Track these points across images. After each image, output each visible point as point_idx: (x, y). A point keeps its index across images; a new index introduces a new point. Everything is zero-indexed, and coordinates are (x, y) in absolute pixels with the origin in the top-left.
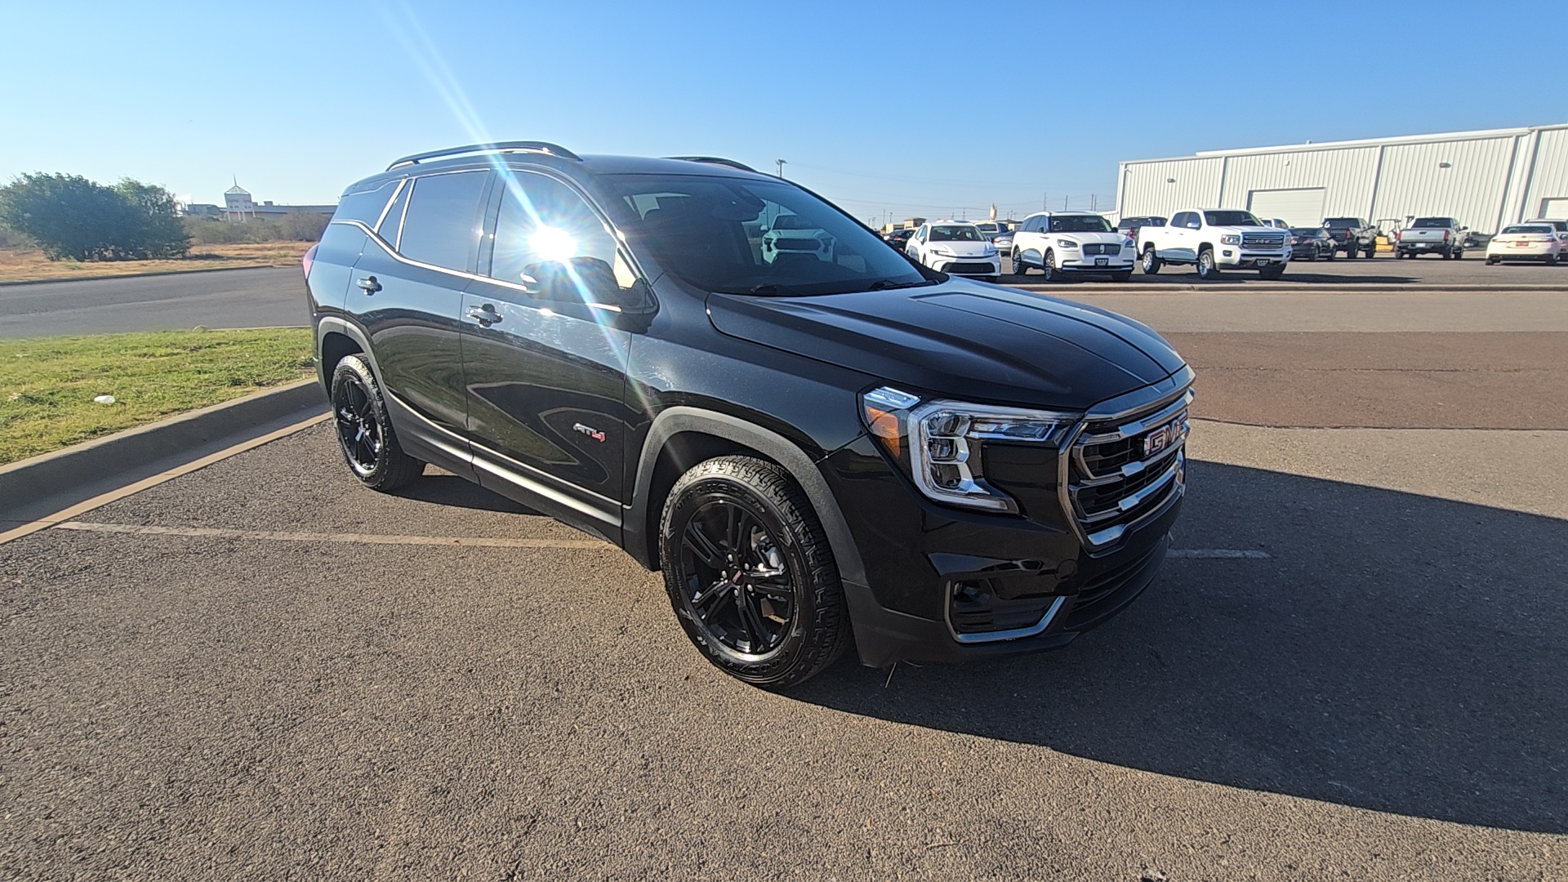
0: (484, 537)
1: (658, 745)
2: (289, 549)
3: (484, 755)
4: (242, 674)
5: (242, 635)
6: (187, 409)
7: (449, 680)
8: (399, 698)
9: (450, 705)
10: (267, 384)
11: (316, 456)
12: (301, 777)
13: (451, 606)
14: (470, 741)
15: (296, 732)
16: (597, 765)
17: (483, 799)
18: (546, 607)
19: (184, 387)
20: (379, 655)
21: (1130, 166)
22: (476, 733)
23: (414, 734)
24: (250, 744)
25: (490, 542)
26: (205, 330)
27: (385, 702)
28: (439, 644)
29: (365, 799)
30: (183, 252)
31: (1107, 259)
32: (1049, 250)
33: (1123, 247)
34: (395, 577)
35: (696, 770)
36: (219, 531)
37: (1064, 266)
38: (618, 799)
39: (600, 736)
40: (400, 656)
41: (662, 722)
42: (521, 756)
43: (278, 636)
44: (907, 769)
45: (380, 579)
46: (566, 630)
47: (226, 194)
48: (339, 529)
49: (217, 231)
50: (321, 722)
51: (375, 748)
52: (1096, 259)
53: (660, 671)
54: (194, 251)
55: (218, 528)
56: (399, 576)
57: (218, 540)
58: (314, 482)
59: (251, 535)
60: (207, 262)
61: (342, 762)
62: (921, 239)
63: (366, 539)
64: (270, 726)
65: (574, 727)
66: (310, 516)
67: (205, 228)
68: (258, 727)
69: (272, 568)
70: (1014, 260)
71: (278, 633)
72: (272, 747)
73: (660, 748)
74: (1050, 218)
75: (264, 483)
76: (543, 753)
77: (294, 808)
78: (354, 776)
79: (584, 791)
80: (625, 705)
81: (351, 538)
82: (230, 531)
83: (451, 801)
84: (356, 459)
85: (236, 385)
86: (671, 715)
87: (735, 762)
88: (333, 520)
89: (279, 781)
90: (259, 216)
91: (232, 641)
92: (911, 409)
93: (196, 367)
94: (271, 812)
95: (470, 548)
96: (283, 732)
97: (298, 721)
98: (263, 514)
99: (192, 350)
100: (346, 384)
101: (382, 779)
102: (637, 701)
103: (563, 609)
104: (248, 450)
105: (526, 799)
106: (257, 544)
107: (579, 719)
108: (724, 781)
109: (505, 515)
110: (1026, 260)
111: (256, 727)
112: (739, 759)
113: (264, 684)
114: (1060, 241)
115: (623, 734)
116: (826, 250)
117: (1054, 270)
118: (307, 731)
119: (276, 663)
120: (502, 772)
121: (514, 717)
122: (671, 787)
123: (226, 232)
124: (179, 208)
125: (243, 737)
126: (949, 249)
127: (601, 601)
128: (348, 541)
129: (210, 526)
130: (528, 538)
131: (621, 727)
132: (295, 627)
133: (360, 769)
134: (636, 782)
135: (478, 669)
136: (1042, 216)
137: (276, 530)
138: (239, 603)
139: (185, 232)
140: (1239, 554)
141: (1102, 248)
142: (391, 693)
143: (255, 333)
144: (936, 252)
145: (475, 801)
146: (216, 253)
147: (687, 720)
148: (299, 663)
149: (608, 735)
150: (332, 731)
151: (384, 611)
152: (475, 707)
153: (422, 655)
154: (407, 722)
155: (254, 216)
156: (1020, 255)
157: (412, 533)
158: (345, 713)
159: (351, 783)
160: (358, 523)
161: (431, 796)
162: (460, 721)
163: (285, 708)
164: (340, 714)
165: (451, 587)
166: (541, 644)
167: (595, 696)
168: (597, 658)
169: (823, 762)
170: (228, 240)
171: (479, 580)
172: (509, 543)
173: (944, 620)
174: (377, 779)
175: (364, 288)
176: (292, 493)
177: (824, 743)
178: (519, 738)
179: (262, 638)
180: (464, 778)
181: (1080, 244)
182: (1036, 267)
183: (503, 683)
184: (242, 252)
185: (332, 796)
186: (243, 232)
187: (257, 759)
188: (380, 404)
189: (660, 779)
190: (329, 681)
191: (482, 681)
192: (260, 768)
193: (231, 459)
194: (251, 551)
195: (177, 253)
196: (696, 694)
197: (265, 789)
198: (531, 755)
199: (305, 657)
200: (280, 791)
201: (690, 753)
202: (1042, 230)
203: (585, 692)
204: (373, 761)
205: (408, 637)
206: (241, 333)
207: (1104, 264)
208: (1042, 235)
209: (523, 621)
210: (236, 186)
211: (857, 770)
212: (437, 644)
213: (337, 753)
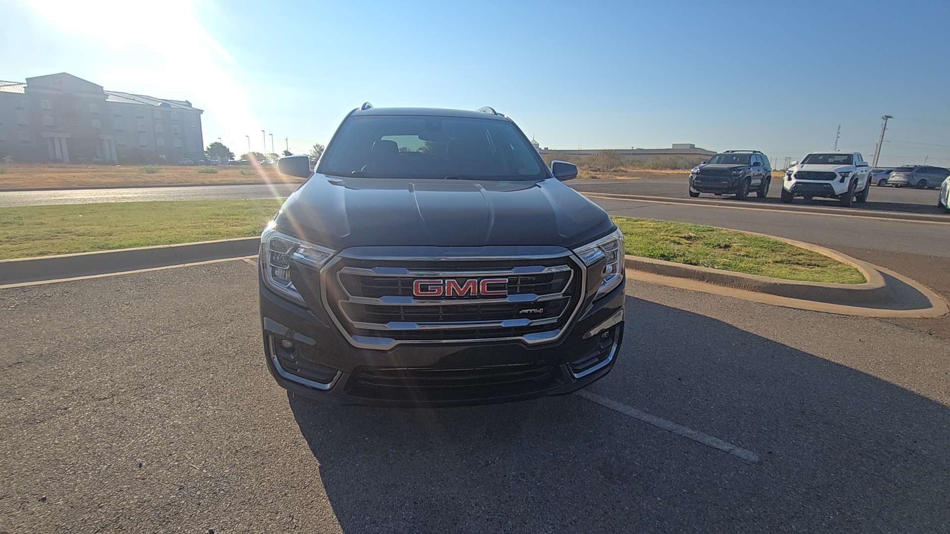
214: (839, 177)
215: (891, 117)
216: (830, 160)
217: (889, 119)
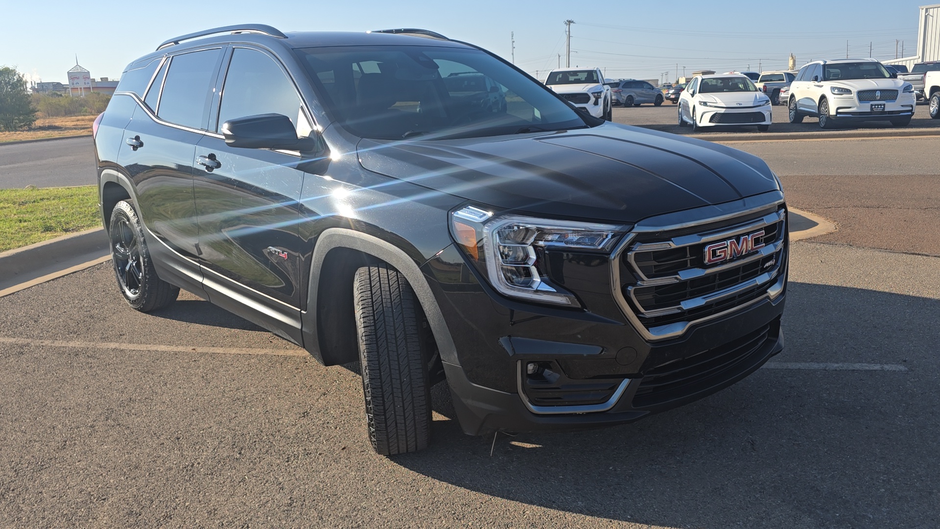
0: (216, 346)
1: (305, 492)
2: (64, 353)
3: (172, 493)
4: (12, 436)
5: (17, 411)
6: (6, 249)
7: (161, 444)
8: (121, 454)
9: (157, 460)
10: (73, 230)
11: (100, 285)
12: (39, 501)
13: (176, 394)
14: (165, 484)
15: (42, 473)
16: (254, 502)
17: (163, 520)
18: (249, 397)
19: (6, 233)
20: (113, 426)
22: (170, 479)
23: (125, 478)
24: (8, 480)
25: (220, 350)
26: (33, 188)
27: (110, 456)
28: (160, 420)
29: (80, 516)
30: (30, 125)
31: (884, 105)
32: (823, 97)
33: (900, 93)
34: (139, 374)
35: (327, 508)
36: (14, 340)
37: (837, 113)
38: (262, 524)
39: (263, 484)
40: (128, 427)
41: (314, 477)
42: (200, 494)
43: (43, 412)
44: (495, 514)
45: (127, 375)
46: (260, 413)
47: (68, 73)
48: (104, 339)
49: (59, 105)
50: (61, 468)
51: (95, 486)
52: (872, 105)
53: (325, 443)
54: (39, 123)
55: (14, 338)
56: (142, 373)
57: (12, 346)
58: (94, 305)
59: (38, 342)
60: (48, 132)
61: (69, 493)
62: (691, 91)
63: (124, 346)
64: (24, 469)
65: (245, 478)
66: (85, 329)
67: (49, 103)
68: (16, 470)
69: (48, 366)
70: (790, 109)
71: (43, 409)
72: (23, 482)
73: (305, 493)
74: (824, 66)
75: (55, 305)
76: (216, 493)
77: (30, 519)
78: (76, 502)
79: (238, 518)
80: (289, 465)
81: (113, 345)
82: (23, 339)
83: (140, 520)
84: (127, 286)
85: (47, 231)
86: (322, 473)
87: (360, 505)
88: (102, 333)
89: (23, 503)
90: (95, 91)
91: (9, 414)
92: (484, 223)
93: (18, 217)
94: (14, 520)
95: (202, 355)
96: (33, 473)
97: (44, 467)
98: (50, 328)
99: (20, 205)
100: (119, 223)
101: (95, 505)
102: (299, 462)
103: (263, 398)
104: (48, 281)
105: (195, 521)
106: (41, 349)
107: (250, 473)
108: (347, 516)
109: (237, 331)
110: (801, 108)
111: (15, 469)
112: (364, 503)
113: (26, 443)
114: (833, 89)
115: (280, 484)
116: (596, 103)
117: (829, 118)
118: (50, 473)
119: (37, 429)
120: (183, 504)
121: (202, 470)
122: (304, 519)
123: (67, 105)
124: (29, 86)
125: (4, 475)
126: (718, 100)
127: (295, 394)
128: (110, 348)
129: (8, 336)
130: (251, 347)
131: (280, 479)
132: (56, 406)
133: (81, 498)
134: (279, 514)
135: (185, 438)
136: (817, 64)
137: (57, 340)
138: (19, 389)
139: (31, 107)
140: (877, 367)
141: (878, 94)
142: (115, 451)
143: (74, 189)
144: (705, 104)
145: (157, 521)
146: (57, 124)
147: (333, 477)
148: (54, 430)
149: (269, 484)
150: (67, 474)
151: (125, 397)
152: (175, 462)
153: (145, 427)
154: (123, 470)
155: (92, 91)
156: (796, 104)
157: (161, 343)
158: (79, 463)
159: (73, 506)
160: (121, 335)
161: (127, 516)
162: (161, 471)
163: (38, 459)
164: (76, 463)
165: (180, 382)
166: (237, 422)
167: (268, 458)
168: (278, 433)
169: (429, 508)
170: (68, 113)
171: (203, 377)
172: (234, 351)
173: (517, 393)
174: (92, 504)
175: (131, 145)
176: (74, 313)
177: (436, 495)
178: (202, 483)
179: (31, 413)
180: (154, 506)
181: (854, 91)
182: (811, 115)
183: (200, 447)
184: (78, 123)
185: (58, 513)
186: (81, 105)
187: (11, 489)
188: (142, 239)
189: (298, 513)
190: (73, 442)
191: (185, 445)
192: (12, 495)
193: (33, 287)
194: (35, 354)
195: (24, 125)
196: (347, 459)
197: (12, 507)
198: (207, 494)
199: (59, 426)
200: (23, 509)
201: (327, 497)
202: (816, 79)
203: (261, 456)
204: (92, 493)
205: (138, 415)
206: (62, 190)
207: (880, 109)
208: (816, 83)
209: (229, 406)
210: (77, 65)
211: (454, 514)
212: (158, 420)
213: (67, 487)
214: (593, 99)
215: (573, 22)
216: (572, 78)
217: (571, 24)
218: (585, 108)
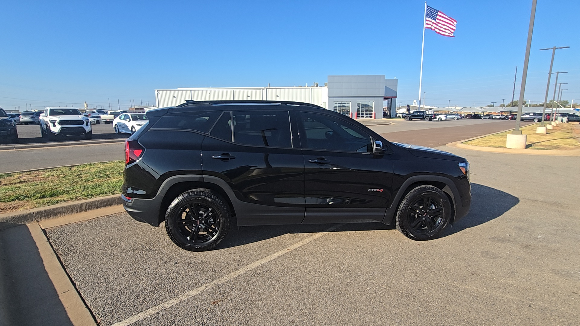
21: (159, 91)
25: (297, 246)
116: (87, 125)
214: (85, 123)
218: (82, 127)
